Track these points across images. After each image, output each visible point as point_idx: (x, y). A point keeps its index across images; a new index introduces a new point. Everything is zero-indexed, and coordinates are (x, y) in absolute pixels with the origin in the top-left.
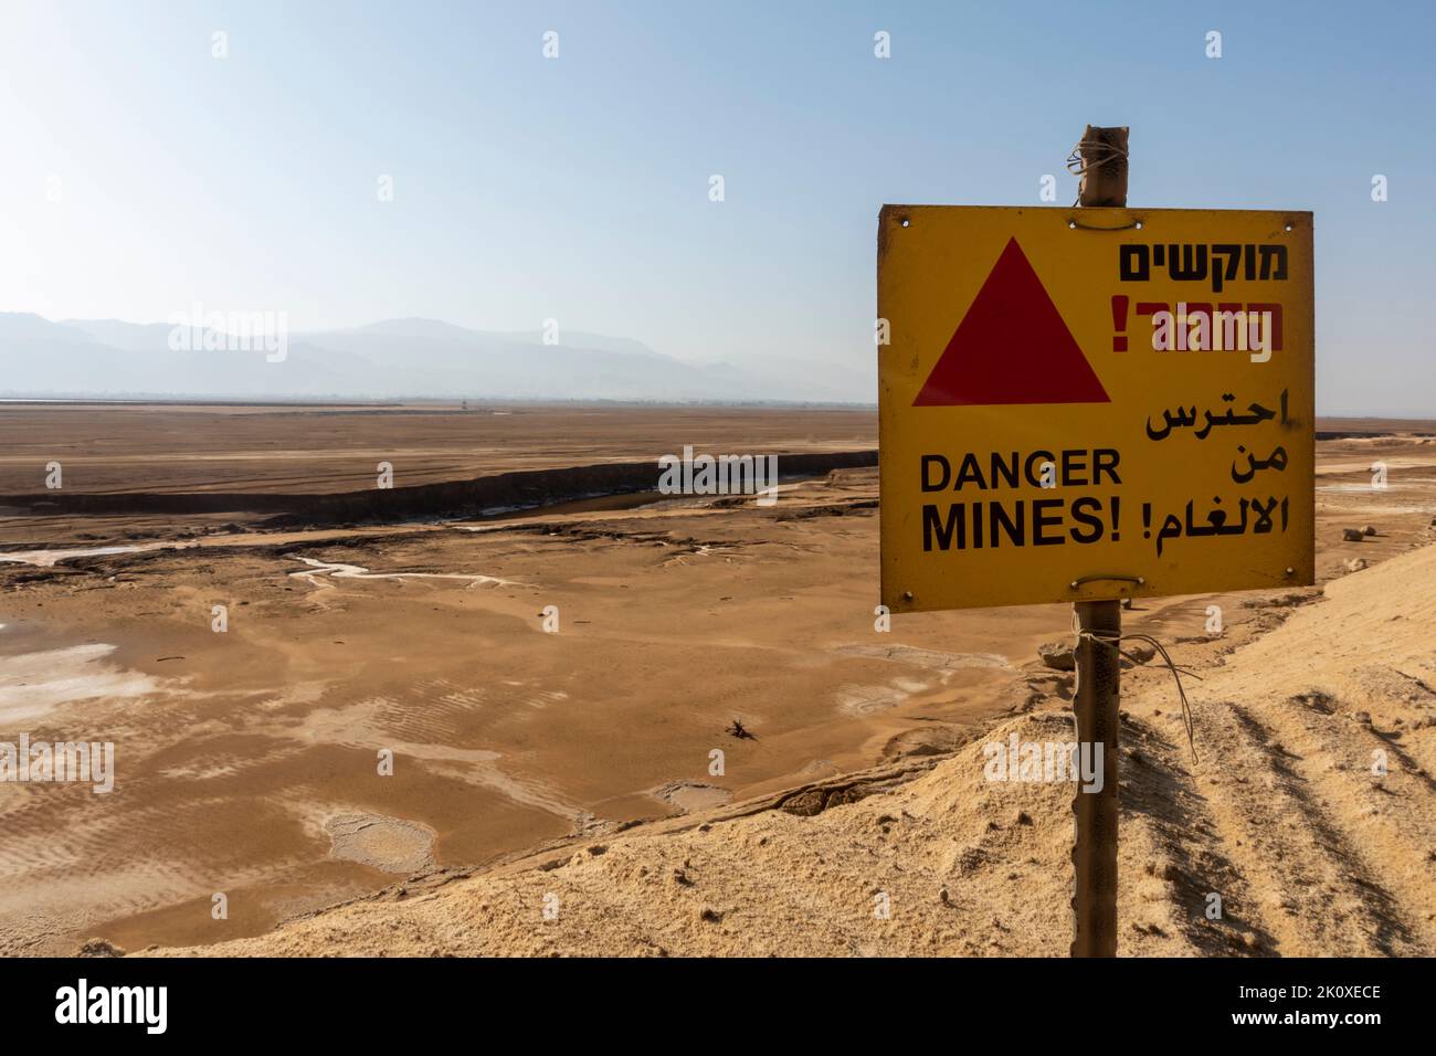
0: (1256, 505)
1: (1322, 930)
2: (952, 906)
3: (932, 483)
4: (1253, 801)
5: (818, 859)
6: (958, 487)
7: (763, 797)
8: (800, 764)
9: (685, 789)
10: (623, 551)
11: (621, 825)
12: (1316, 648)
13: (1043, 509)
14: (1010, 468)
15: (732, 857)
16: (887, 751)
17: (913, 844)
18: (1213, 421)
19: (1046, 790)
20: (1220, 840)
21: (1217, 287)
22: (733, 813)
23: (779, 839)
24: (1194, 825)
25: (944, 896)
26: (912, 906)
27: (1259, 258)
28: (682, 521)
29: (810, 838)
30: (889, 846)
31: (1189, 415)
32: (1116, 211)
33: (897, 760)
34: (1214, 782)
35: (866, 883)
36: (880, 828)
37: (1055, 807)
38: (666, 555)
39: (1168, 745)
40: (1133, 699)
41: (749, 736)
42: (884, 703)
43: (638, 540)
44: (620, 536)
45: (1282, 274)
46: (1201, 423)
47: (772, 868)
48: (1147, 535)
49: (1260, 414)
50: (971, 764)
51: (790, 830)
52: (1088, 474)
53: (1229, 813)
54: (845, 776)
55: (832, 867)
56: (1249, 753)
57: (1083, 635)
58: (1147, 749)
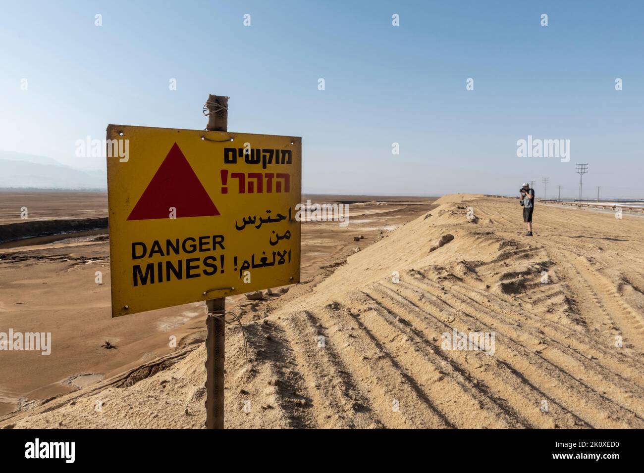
0: (279, 254)
1: (328, 393)
2: (190, 415)
3: (137, 255)
4: (310, 348)
5: (129, 407)
6: (151, 256)
7: (120, 374)
8: (140, 356)
9: (80, 377)
10: (44, 266)
11: (43, 401)
12: (343, 282)
13: (191, 263)
14: (175, 246)
15: (87, 415)
16: (179, 344)
17: (176, 390)
18: (263, 221)
19: (233, 358)
20: (297, 365)
21: (264, 167)
22: (105, 384)
23: (111, 402)
24: (288, 361)
25: (187, 411)
26: (172, 419)
27: (281, 155)
28: (78, 249)
29: (127, 398)
30: (165, 394)
31: (253, 219)
32: (222, 133)
33: (184, 347)
34: (297, 343)
35: (152, 414)
36: (161, 386)
37: (236, 364)
38: (68, 266)
39: (282, 331)
40: (280, 309)
41: (114, 347)
42: (179, 324)
43: (52, 259)
44: (42, 258)
45: (289, 162)
46: (258, 222)
47: (106, 416)
48: (236, 270)
49: (281, 217)
50: (203, 352)
51: (117, 396)
52: (211, 246)
53: (301, 354)
54: (160, 358)
55: (137, 409)
56: (310, 329)
57: (209, 314)
58: (274, 334)
